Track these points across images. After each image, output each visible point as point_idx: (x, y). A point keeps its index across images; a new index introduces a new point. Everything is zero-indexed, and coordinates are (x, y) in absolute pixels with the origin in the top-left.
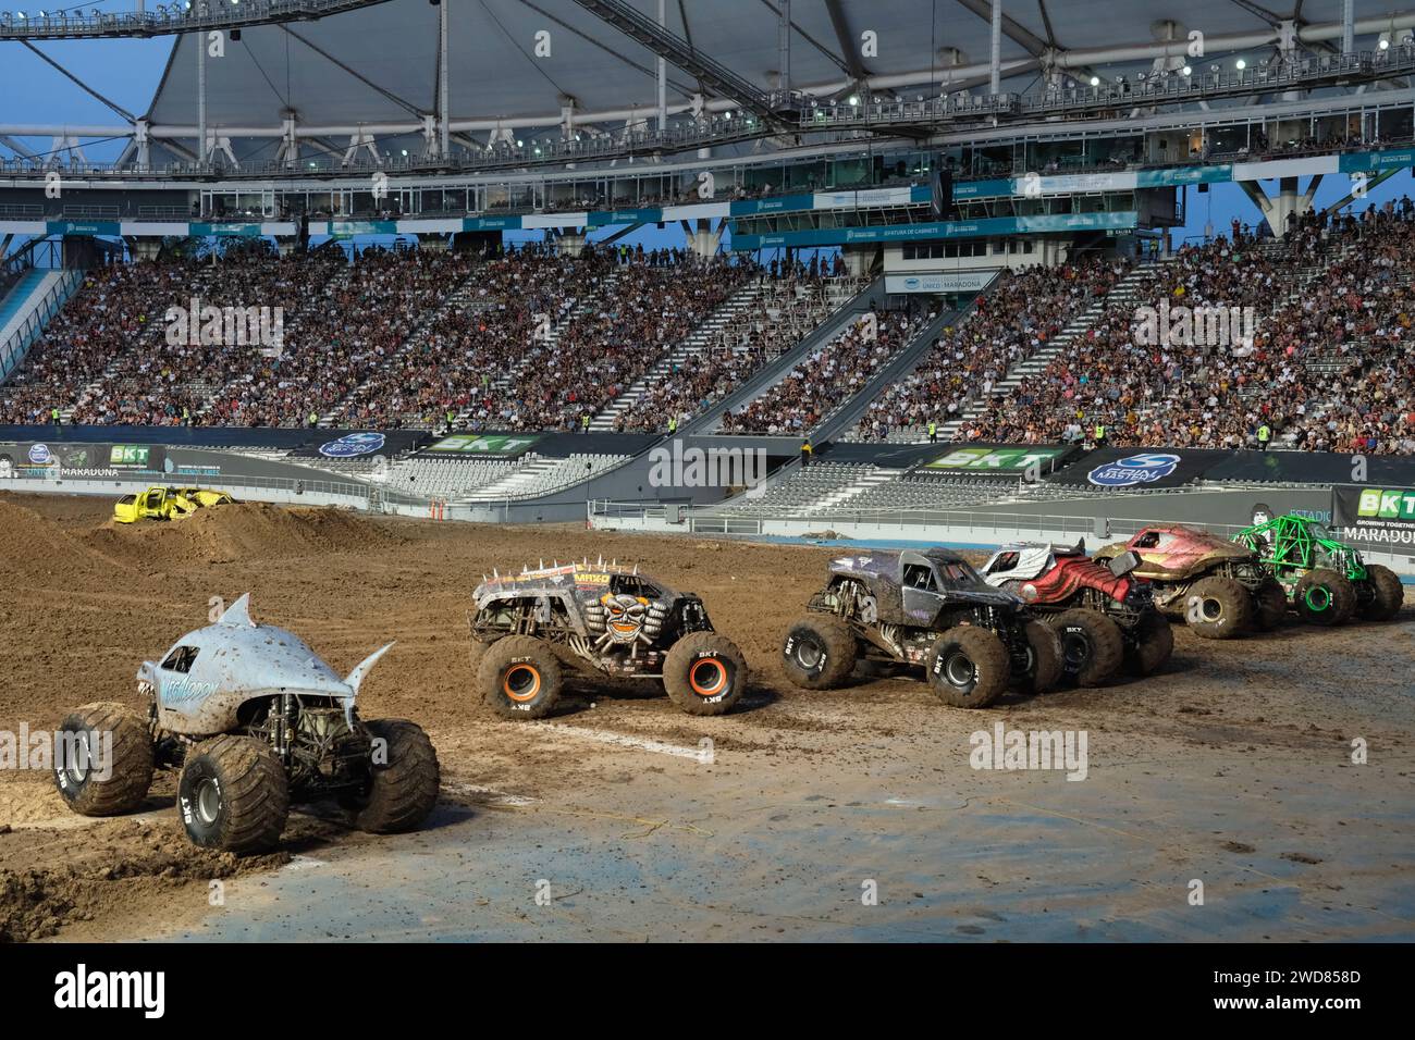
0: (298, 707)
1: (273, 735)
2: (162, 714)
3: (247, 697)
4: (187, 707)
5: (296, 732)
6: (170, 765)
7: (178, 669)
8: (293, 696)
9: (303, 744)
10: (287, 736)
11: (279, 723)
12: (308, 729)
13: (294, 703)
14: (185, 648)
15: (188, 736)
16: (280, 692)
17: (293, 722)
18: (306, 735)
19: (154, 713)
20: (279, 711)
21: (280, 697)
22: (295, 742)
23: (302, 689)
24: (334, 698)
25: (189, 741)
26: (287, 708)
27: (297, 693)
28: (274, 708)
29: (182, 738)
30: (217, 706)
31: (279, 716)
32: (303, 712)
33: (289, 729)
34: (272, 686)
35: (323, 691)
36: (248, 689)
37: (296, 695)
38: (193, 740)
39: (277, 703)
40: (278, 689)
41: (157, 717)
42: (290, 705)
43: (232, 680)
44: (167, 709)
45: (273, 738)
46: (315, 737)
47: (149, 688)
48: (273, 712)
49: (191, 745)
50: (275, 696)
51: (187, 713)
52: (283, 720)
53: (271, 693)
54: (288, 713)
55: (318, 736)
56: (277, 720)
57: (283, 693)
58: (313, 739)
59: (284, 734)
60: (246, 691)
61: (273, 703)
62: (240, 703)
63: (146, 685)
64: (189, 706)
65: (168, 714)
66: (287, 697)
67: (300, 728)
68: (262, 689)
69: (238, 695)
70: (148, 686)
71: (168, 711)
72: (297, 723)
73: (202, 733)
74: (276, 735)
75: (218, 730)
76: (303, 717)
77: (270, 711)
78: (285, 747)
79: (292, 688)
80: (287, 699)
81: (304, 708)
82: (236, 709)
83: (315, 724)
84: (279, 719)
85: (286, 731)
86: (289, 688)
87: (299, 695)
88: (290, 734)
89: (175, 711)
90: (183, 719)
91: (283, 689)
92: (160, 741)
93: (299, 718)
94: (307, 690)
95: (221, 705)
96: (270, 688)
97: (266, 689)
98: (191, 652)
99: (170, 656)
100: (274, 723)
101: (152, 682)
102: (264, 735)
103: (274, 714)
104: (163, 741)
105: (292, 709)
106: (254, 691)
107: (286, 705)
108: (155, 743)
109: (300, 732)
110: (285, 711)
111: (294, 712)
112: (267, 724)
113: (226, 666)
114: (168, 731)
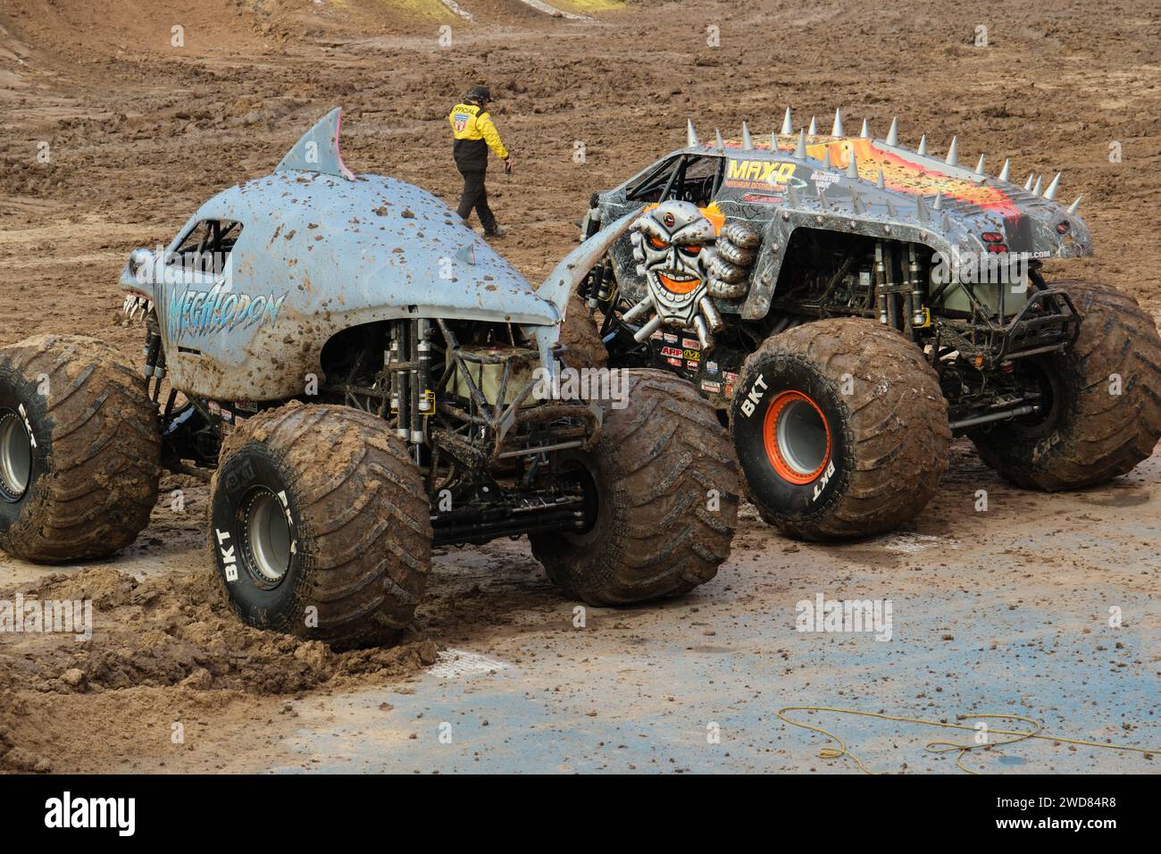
0: (445, 346)
1: (395, 404)
2: (172, 358)
3: (340, 324)
4: (222, 345)
5: (440, 396)
6: (191, 463)
8: (433, 322)
9: (457, 423)
10: (423, 406)
11: (407, 377)
12: (465, 391)
13: (435, 337)
14: (214, 224)
15: (226, 404)
16: (407, 315)
17: (436, 373)
18: (462, 403)
19: (156, 356)
20: (407, 351)
21: (406, 325)
22: (440, 419)
23: (451, 309)
24: (517, 328)
25: (227, 415)
26: (422, 347)
27: (440, 316)
28: (395, 347)
29: (213, 407)
30: (281, 344)
31: (407, 364)
32: (454, 355)
33: (427, 392)
34: (388, 300)
35: (492, 313)
36: (341, 309)
37: (440, 321)
38: (235, 412)
39: (402, 338)
40: (403, 309)
41: (163, 365)
42: (428, 341)
43: (309, 290)
44: (181, 349)
45: (396, 410)
46: (480, 408)
47: (145, 306)
48: (394, 354)
49: (232, 422)
50: (397, 322)
51: (221, 357)
52: (415, 371)
53: (388, 317)
54: (423, 358)
55: (486, 405)
56: (402, 373)
57: (413, 315)
58: (476, 413)
59: (418, 400)
60: (337, 313)
61: (393, 337)
62: (327, 338)
63: (137, 300)
64: (224, 342)
65: (184, 358)
66: (420, 322)
67: (449, 388)
68: (371, 308)
69: (321, 321)
70: (142, 301)
71: (183, 354)
72: (443, 378)
73: (253, 398)
74: (400, 404)
75: (284, 392)
76: (454, 366)
77: (388, 354)
78: (420, 429)
79: (432, 306)
80: (422, 330)
81: (456, 348)
82: (318, 349)
83: (480, 381)
84: (407, 370)
85: (422, 395)
86: (425, 306)
87: (445, 321)
88: (430, 402)
89: (197, 352)
90: (215, 369)
91: (412, 308)
92: (171, 412)
93: (447, 367)
94: (461, 309)
95: (289, 341)
96: (386, 306)
97: (378, 307)
98: (226, 231)
99: (184, 240)
100: (396, 377)
101: (151, 293)
102: (378, 404)
103: (395, 361)
104: (178, 414)
105: (432, 348)
106: (354, 312)
107: (419, 342)
108: (161, 417)
109: (450, 397)
110: (417, 353)
111: (436, 355)
112: (383, 381)
113: (296, 262)
114: (188, 394)
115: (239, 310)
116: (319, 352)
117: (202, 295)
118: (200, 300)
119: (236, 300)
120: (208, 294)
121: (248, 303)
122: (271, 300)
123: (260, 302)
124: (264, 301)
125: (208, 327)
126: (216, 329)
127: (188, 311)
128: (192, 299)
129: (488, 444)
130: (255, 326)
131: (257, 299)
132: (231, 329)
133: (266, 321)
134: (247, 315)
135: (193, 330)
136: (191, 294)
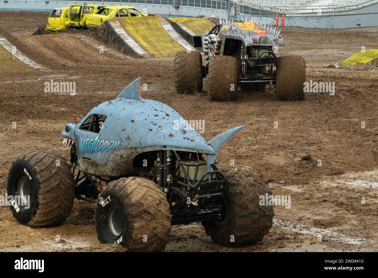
0: (176, 159)
1: (158, 179)
2: (80, 161)
3: (140, 151)
5: (174, 176)
6: (84, 196)
7: (91, 130)
8: (172, 152)
9: (179, 186)
10: (168, 180)
11: (162, 170)
12: (183, 175)
13: (173, 156)
14: (96, 116)
15: (98, 177)
16: (163, 149)
17: (173, 169)
18: (182, 179)
19: (74, 158)
21: (163, 153)
22: (174, 183)
23: (179, 147)
24: (200, 155)
25: (98, 180)
26: (168, 160)
27: (175, 150)
28: (158, 160)
29: (93, 178)
30: (119, 157)
31: (162, 166)
32: (179, 163)
33: (170, 175)
34: (158, 144)
35: (192, 149)
36: (140, 146)
37: (175, 151)
38: (101, 180)
39: (161, 157)
40: (162, 147)
41: (76, 163)
42: (170, 158)
43: (129, 139)
44: (84, 158)
45: (158, 181)
46: (188, 181)
47: (71, 143)
48: (158, 162)
49: (100, 183)
50: (160, 151)
51: (98, 161)
52: (166, 168)
53: (156, 150)
54: (169, 164)
55: (190, 180)
56: (161, 168)
57: (165, 149)
58: (186, 182)
59: (166, 178)
60: (139, 147)
61: (158, 156)
62: (135, 156)
63: (68, 141)
64: (99, 156)
65: (85, 161)
66: (168, 152)
67: (177, 174)
68: (151, 146)
69: (133, 150)
70: (70, 141)
71: (85, 159)
72: (175, 170)
73: (109, 175)
74: (160, 179)
75: (120, 174)
77: (156, 162)
78: (167, 187)
79: (172, 146)
80: (168, 154)
81: (180, 161)
82: (132, 160)
83: (188, 172)
84: (163, 167)
85: (168, 176)
86: (169, 146)
87: (177, 151)
88: (171, 178)
89: (89, 159)
90: (96, 165)
91: (165, 147)
92: (78, 180)
93: (176, 167)
94: (182, 147)
95: (121, 156)
96: (156, 146)
97: (153, 146)
98: (100, 118)
99: (85, 121)
100: (159, 170)
101: (73, 138)
102: (152, 178)
103: (159, 164)
105: (171, 161)
106: (145, 147)
107: (167, 158)
108: (75, 180)
109: (177, 177)
110: (167, 162)
111: (173, 163)
112: (154, 171)
113: (125, 130)
114: (84, 173)
115: (105, 145)
116: (132, 161)
117: (92, 140)
118: (91, 142)
119: (104, 142)
120: (94, 140)
121: (108, 143)
122: (116, 142)
123: (112, 143)
124: (114, 143)
125: (94, 151)
126: (97, 152)
127: (87, 145)
128: (88, 141)
129: (191, 193)
130: (110, 151)
131: (111, 142)
132: (102, 152)
133: (114, 150)
134: (108, 147)
135: (88, 152)
136: (88, 139)
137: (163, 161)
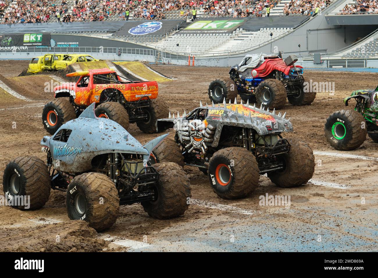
0: (121, 159)
1: (109, 173)
2: (54, 162)
3: (96, 154)
5: (121, 171)
6: (58, 187)
7: (62, 141)
8: (119, 154)
9: (125, 178)
10: (117, 174)
11: (112, 167)
12: (127, 170)
13: (119, 157)
14: (65, 130)
15: (67, 173)
16: (112, 152)
17: (120, 166)
18: (126, 173)
21: (112, 155)
22: (121, 177)
23: (123, 151)
24: (138, 155)
25: (67, 176)
26: (116, 160)
27: (120, 152)
28: (109, 160)
29: (64, 174)
30: (81, 159)
31: (112, 164)
33: (118, 170)
34: (108, 149)
35: (133, 151)
36: (96, 150)
37: (121, 154)
38: (69, 175)
39: (111, 158)
41: (51, 164)
42: (117, 158)
43: (88, 146)
47: (47, 150)
48: (109, 161)
49: (69, 177)
50: (110, 154)
51: (67, 162)
52: (114, 165)
53: (108, 153)
55: (132, 173)
57: (114, 152)
58: (129, 175)
59: (115, 172)
61: (109, 157)
62: (93, 158)
63: (45, 148)
64: (67, 159)
66: (116, 154)
67: (122, 169)
68: (103, 150)
69: (91, 153)
73: (74, 172)
74: (111, 173)
75: (82, 170)
76: (124, 165)
77: (107, 161)
78: (116, 179)
79: (118, 150)
80: (116, 156)
81: (124, 160)
83: (130, 167)
86: (117, 150)
87: (122, 153)
88: (118, 172)
89: (60, 161)
90: (65, 165)
91: (113, 150)
92: (53, 175)
93: (122, 164)
94: (125, 151)
95: (83, 158)
96: (107, 150)
97: (105, 150)
98: (67, 132)
99: (57, 134)
100: (110, 167)
101: (49, 147)
102: (105, 173)
103: (109, 163)
104: (55, 176)
106: (100, 151)
107: (115, 158)
108: (51, 176)
109: (123, 171)
110: (115, 161)
111: (119, 161)
112: (106, 167)
113: (85, 139)
114: (57, 171)
115: (71, 151)
116: (91, 161)
117: (62, 147)
119: (70, 149)
120: (64, 147)
121: (73, 149)
122: (79, 148)
123: (76, 149)
125: (64, 155)
126: (66, 156)
127: (59, 151)
130: (75, 155)
132: (69, 155)
133: (78, 153)
134: (73, 152)
136: (59, 147)
137: (113, 160)
